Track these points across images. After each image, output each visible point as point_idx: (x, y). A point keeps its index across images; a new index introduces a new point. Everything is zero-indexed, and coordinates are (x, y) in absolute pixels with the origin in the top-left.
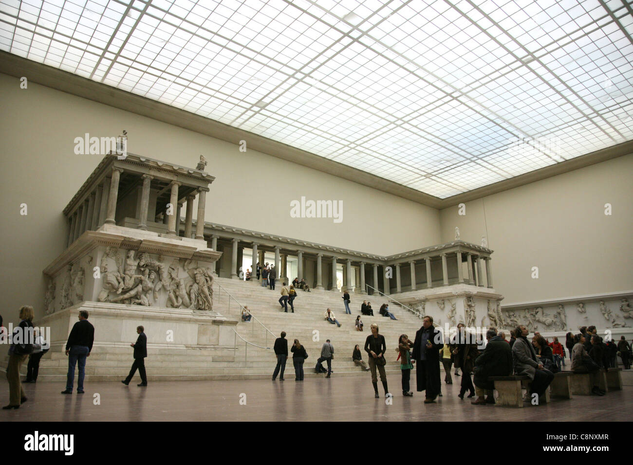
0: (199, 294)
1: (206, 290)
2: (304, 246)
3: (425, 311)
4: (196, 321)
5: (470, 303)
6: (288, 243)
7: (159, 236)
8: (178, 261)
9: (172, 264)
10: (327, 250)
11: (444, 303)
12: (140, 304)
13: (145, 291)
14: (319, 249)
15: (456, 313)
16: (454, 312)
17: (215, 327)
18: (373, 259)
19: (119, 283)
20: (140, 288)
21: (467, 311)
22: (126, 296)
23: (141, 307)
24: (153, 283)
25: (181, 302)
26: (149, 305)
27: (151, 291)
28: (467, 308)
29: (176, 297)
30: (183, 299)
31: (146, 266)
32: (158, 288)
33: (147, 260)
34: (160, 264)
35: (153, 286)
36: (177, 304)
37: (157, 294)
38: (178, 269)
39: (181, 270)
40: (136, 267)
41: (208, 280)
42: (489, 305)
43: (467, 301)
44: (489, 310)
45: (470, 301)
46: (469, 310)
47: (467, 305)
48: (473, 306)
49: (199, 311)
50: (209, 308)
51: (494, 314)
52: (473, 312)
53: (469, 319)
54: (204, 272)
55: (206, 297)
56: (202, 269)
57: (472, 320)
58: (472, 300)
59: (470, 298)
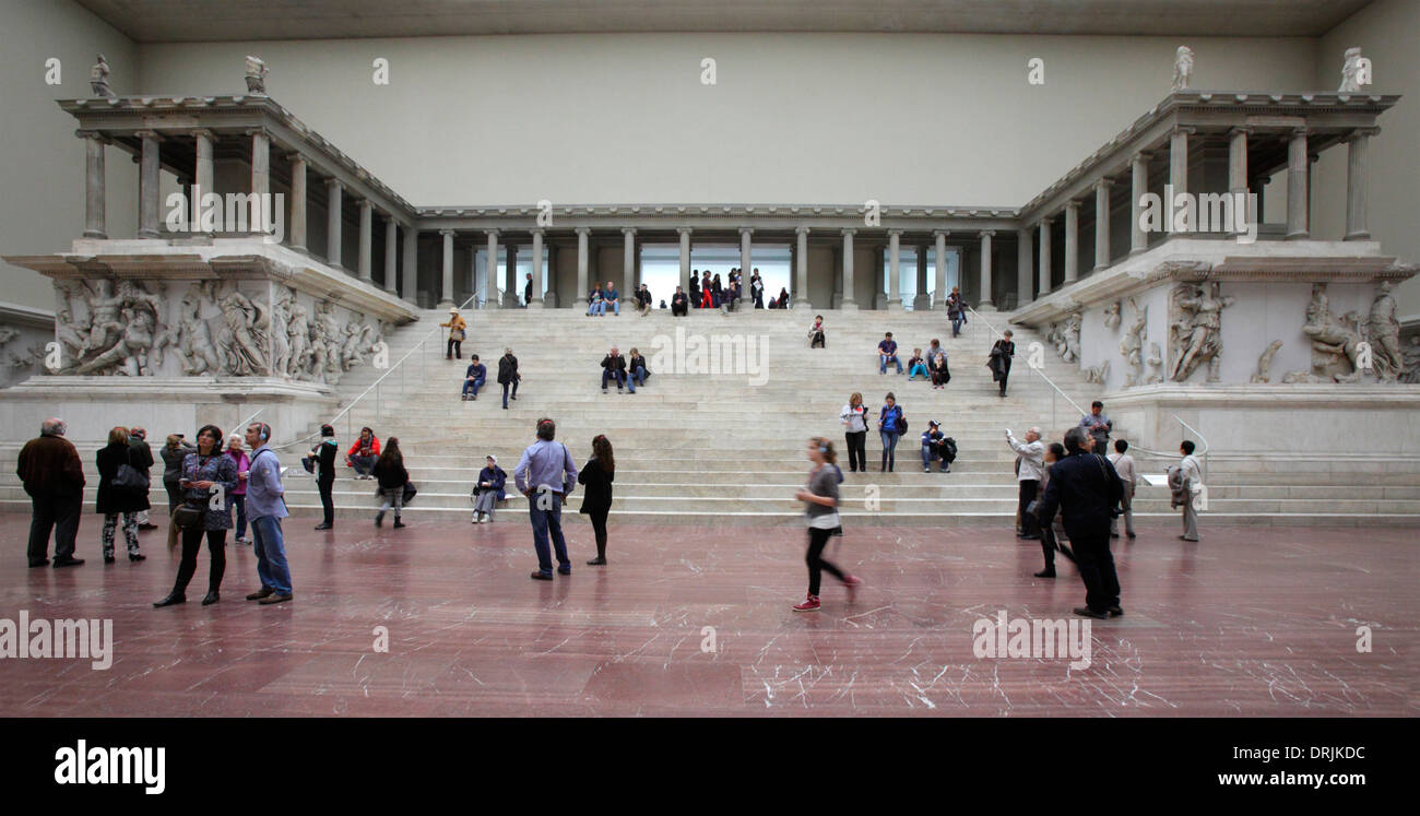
0: (231, 346)
1: (245, 338)
2: (750, 216)
3: (1082, 340)
4: (189, 398)
5: (1194, 301)
6: (704, 215)
7: (171, 245)
8: (198, 287)
9: (187, 295)
10: (817, 216)
11: (1119, 311)
12: (125, 374)
13: (132, 350)
14: (795, 216)
15: (1145, 338)
16: (1142, 334)
17: (230, 408)
18: (973, 219)
19: (83, 340)
20: (120, 346)
21: (1175, 328)
22: (94, 362)
23: (120, 379)
24: (152, 333)
25: (201, 364)
26: (140, 374)
27: (148, 349)
28: (1178, 317)
29: (191, 355)
30: (203, 357)
31: (131, 305)
32: (157, 344)
33: (125, 292)
34: (149, 297)
35: (146, 339)
36: (191, 368)
37: (156, 353)
38: (199, 302)
39: (205, 302)
40: (110, 310)
41: (251, 315)
42: (1318, 300)
43: (1182, 295)
44: (1313, 317)
45: (1200, 294)
46: (1183, 325)
47: (1179, 309)
48: (1213, 310)
49: (231, 378)
50: (255, 371)
51: (1337, 331)
52: (1210, 331)
53: (1181, 353)
54: (237, 300)
55: (244, 351)
56: (229, 296)
57: (1196, 356)
58: (1206, 288)
59: (1199, 283)
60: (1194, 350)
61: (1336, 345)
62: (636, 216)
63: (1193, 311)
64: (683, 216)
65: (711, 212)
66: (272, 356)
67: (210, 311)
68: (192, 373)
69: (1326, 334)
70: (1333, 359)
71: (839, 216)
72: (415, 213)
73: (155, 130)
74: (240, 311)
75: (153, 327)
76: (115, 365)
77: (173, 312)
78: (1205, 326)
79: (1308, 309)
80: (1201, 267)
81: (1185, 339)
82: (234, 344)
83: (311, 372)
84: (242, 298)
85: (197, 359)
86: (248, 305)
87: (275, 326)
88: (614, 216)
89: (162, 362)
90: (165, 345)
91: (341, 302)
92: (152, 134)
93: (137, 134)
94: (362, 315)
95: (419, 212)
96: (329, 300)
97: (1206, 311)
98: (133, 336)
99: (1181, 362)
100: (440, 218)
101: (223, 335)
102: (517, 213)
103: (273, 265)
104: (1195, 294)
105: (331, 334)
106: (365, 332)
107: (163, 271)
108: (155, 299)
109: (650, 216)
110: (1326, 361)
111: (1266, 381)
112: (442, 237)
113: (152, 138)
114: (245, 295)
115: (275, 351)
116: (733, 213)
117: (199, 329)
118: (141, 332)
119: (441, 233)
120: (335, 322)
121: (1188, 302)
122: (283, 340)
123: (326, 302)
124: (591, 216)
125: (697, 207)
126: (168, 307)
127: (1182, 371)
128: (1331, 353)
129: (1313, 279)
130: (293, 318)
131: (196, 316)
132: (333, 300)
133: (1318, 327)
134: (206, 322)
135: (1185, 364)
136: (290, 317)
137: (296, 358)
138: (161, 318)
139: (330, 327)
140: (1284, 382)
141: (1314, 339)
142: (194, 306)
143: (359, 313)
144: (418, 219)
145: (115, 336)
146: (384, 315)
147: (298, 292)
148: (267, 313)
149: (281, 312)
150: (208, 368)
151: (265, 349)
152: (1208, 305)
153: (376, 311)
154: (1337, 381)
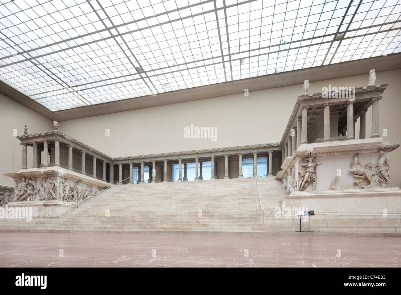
2: (197, 153)
3: (287, 182)
5: (305, 164)
6: (185, 155)
8: (44, 179)
9: (41, 181)
10: (216, 152)
13: (29, 195)
14: (210, 152)
15: (295, 178)
21: (300, 174)
23: (26, 202)
24: (33, 191)
25: (43, 198)
26: (30, 201)
27: (32, 195)
28: (301, 170)
29: (40, 196)
30: (43, 196)
31: (29, 184)
32: (34, 193)
33: (28, 181)
34: (32, 182)
35: (32, 192)
36: (41, 199)
37: (34, 196)
38: (43, 183)
39: (44, 182)
40: (25, 185)
41: (53, 185)
42: (354, 160)
43: (302, 162)
44: (352, 166)
45: (308, 161)
46: (302, 172)
47: (302, 167)
48: (312, 167)
49: (48, 201)
50: (54, 199)
51: (361, 170)
52: (311, 173)
53: (301, 182)
54: (50, 182)
55: (51, 194)
56: (49, 180)
57: (306, 182)
58: (310, 160)
59: (308, 158)
60: (305, 180)
61: (362, 175)
62: (167, 156)
63: (306, 167)
64: (179, 155)
65: (186, 153)
66: (58, 195)
67: (45, 185)
68: (41, 200)
69: (356, 171)
70: (361, 180)
71: (223, 151)
72: (112, 160)
73: (36, 142)
74: (51, 184)
75: (33, 189)
76: (25, 199)
77: (38, 185)
78: (309, 172)
79: (351, 163)
80: (307, 152)
81: (302, 177)
82: (49, 193)
83: (72, 200)
84: (51, 181)
85: (42, 196)
86: (52, 183)
87: (59, 188)
88: (161, 157)
89: (35, 198)
90: (36, 194)
91: (82, 182)
92: (35, 143)
93: (32, 143)
94: (92, 186)
95: (112, 159)
96: (79, 181)
97: (309, 167)
98: (29, 192)
99: (301, 184)
100: (118, 161)
101: (47, 190)
102: (136, 158)
103: (57, 172)
104: (306, 162)
105: (79, 190)
106: (92, 190)
107: (35, 175)
108: (33, 182)
109: (171, 156)
110: (357, 181)
111: (334, 189)
112: (119, 165)
113: (35, 144)
114: (52, 180)
115: (59, 194)
116: (192, 153)
117: (42, 189)
118: (31, 191)
119: (119, 164)
120: (80, 188)
121: (303, 164)
122: (61, 192)
123: (78, 182)
124: (155, 157)
125: (182, 152)
126: (37, 184)
127: (302, 187)
128: (361, 178)
129: (352, 153)
130: (65, 186)
131: (42, 186)
132: (80, 182)
133: (354, 169)
134: (44, 188)
135: (302, 185)
136: (64, 186)
137: (66, 196)
138: (35, 187)
139: (78, 189)
140: (341, 189)
141: (353, 173)
142: (42, 184)
143: (91, 185)
144: (112, 161)
145: (25, 191)
146: (99, 186)
147: (67, 180)
148: (57, 185)
149: (61, 184)
150: (44, 199)
151: (56, 193)
152: (310, 165)
153: (96, 185)
154: (363, 188)
